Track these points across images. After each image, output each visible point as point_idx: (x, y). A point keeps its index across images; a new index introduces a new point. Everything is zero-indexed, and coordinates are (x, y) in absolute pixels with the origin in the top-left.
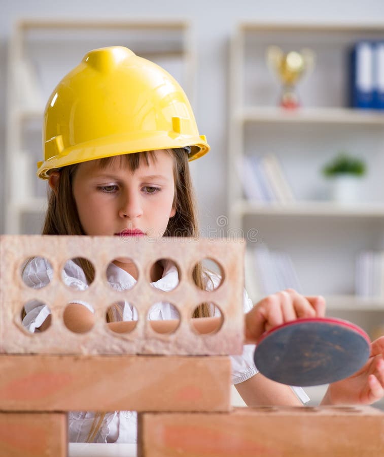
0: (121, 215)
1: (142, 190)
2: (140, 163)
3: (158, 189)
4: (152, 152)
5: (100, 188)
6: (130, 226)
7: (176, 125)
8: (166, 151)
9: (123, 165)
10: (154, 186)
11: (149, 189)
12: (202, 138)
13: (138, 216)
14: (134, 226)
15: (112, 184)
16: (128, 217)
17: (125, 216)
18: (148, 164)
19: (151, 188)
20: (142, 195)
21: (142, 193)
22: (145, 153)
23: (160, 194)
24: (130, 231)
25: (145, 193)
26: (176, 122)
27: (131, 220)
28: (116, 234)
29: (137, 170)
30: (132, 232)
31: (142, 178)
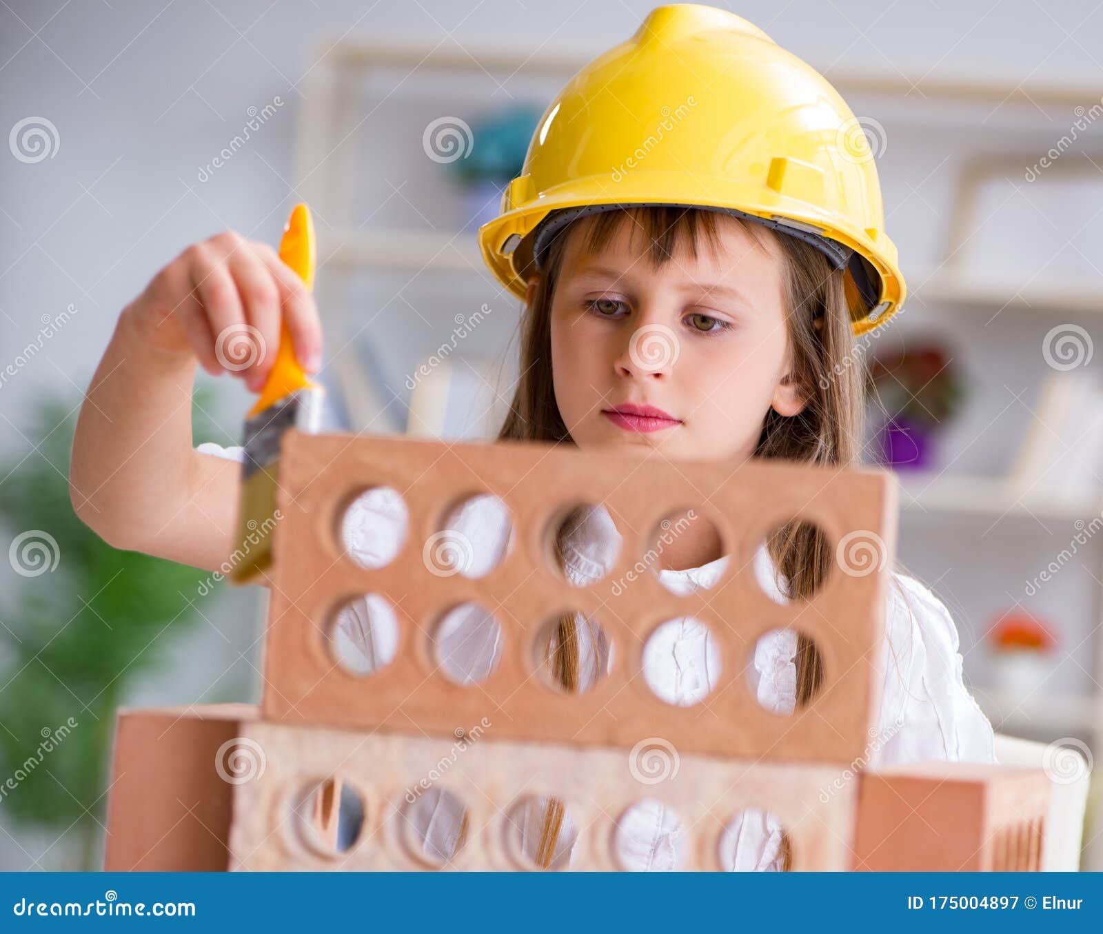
0: (618, 367)
1: (686, 321)
2: (675, 249)
3: (725, 326)
4: (709, 226)
5: (590, 304)
6: (633, 398)
7: (775, 174)
9: (634, 246)
10: (713, 314)
11: (698, 322)
13: (654, 376)
14: (644, 398)
15: (616, 297)
16: (632, 375)
17: (626, 372)
18: (695, 255)
19: (705, 319)
20: (682, 333)
21: (681, 326)
24: (634, 407)
25: (692, 331)
26: (777, 167)
27: (635, 382)
28: (604, 412)
29: (666, 264)
30: (639, 413)
31: (682, 288)
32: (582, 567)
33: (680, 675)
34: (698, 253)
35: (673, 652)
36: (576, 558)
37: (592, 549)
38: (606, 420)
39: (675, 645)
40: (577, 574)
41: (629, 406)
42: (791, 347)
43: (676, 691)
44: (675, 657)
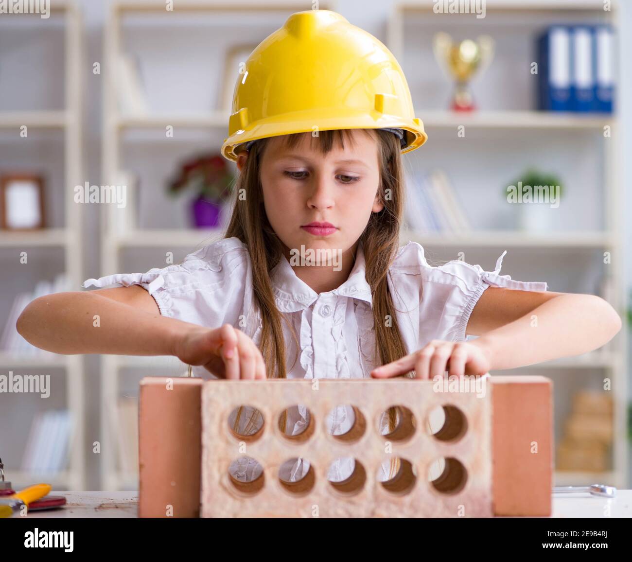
0: (309, 205)
1: (337, 178)
2: (333, 144)
3: (356, 179)
4: (348, 132)
5: (288, 174)
6: (318, 219)
7: (378, 104)
8: (365, 131)
9: (313, 146)
10: (350, 174)
11: (343, 178)
12: (416, 122)
13: (328, 208)
14: (323, 219)
15: (301, 169)
16: (317, 208)
17: (314, 207)
18: (343, 147)
19: (347, 177)
20: (336, 183)
21: (336, 180)
22: (340, 132)
23: (358, 184)
24: (319, 223)
25: (340, 182)
26: (379, 100)
27: (319, 211)
28: (302, 227)
29: (329, 152)
30: (321, 226)
31: (336, 163)
32: (281, 296)
33: (336, 344)
34: (344, 146)
35: (331, 333)
36: (276, 292)
37: (284, 286)
38: (302, 230)
39: (332, 329)
40: (279, 299)
41: (316, 223)
42: (381, 181)
43: (336, 353)
44: (332, 335)
